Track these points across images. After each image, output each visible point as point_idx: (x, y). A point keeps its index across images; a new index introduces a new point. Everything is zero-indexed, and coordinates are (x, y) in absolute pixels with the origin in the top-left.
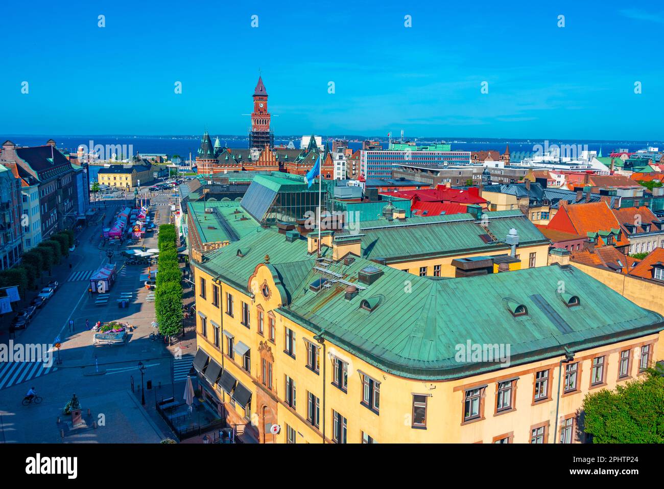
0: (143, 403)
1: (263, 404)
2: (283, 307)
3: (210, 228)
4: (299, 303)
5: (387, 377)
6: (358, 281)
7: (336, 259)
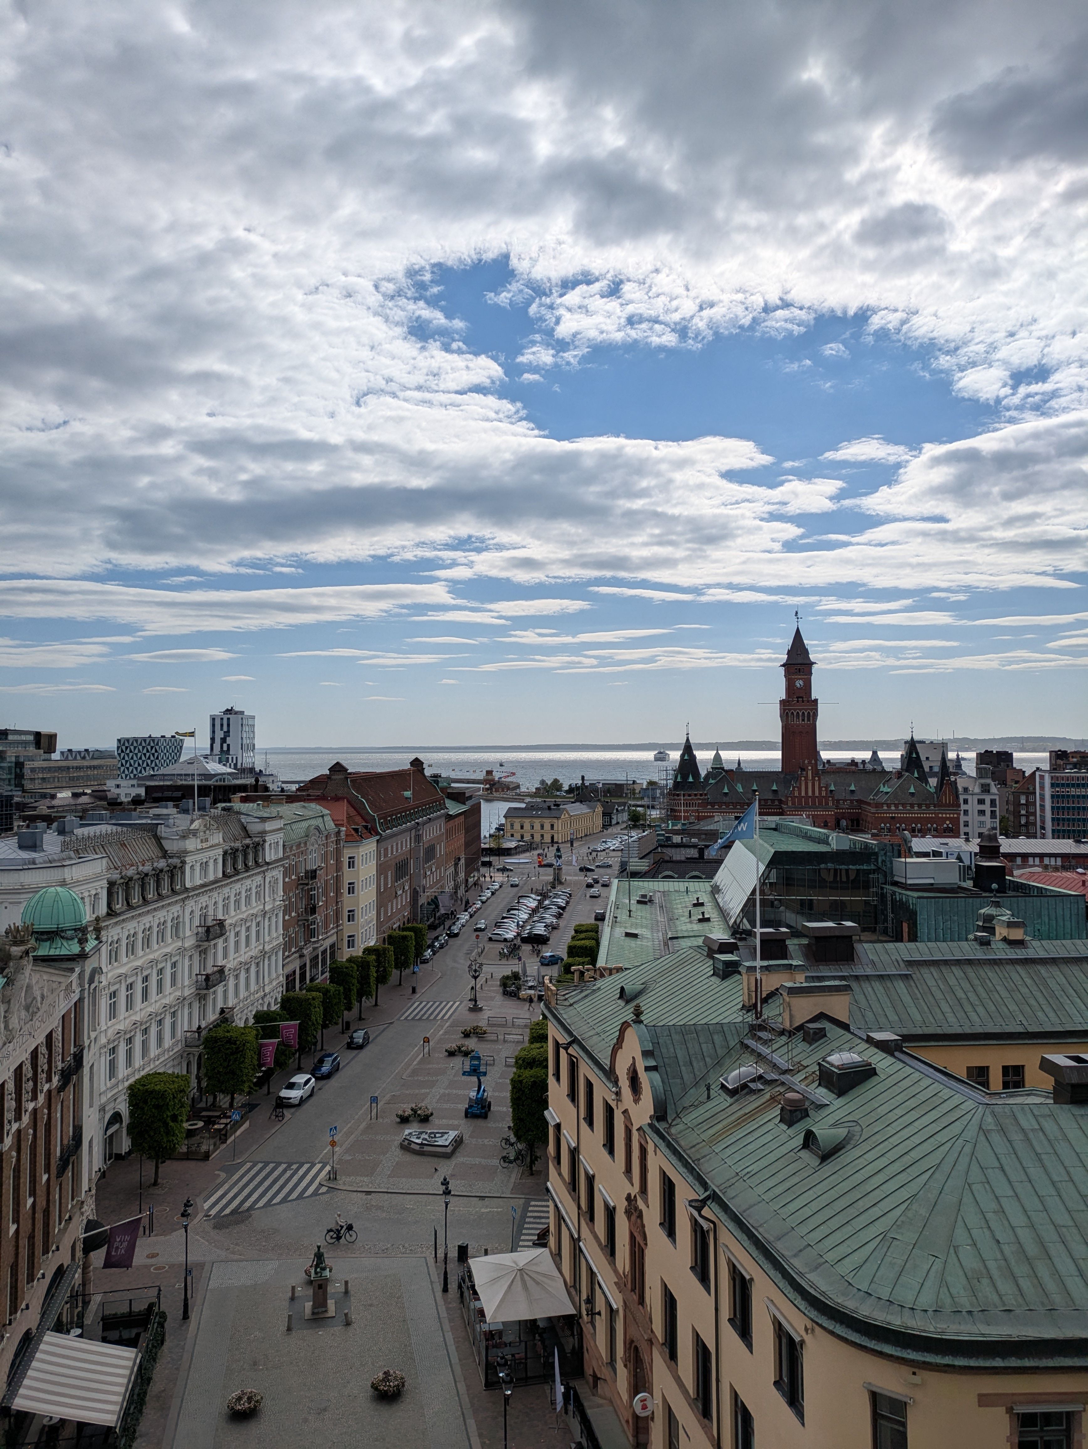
0: (445, 1290)
1: (632, 1341)
2: (657, 1124)
3: (628, 935)
4: (691, 1118)
5: (813, 1330)
6: (820, 1085)
7: (787, 1025)
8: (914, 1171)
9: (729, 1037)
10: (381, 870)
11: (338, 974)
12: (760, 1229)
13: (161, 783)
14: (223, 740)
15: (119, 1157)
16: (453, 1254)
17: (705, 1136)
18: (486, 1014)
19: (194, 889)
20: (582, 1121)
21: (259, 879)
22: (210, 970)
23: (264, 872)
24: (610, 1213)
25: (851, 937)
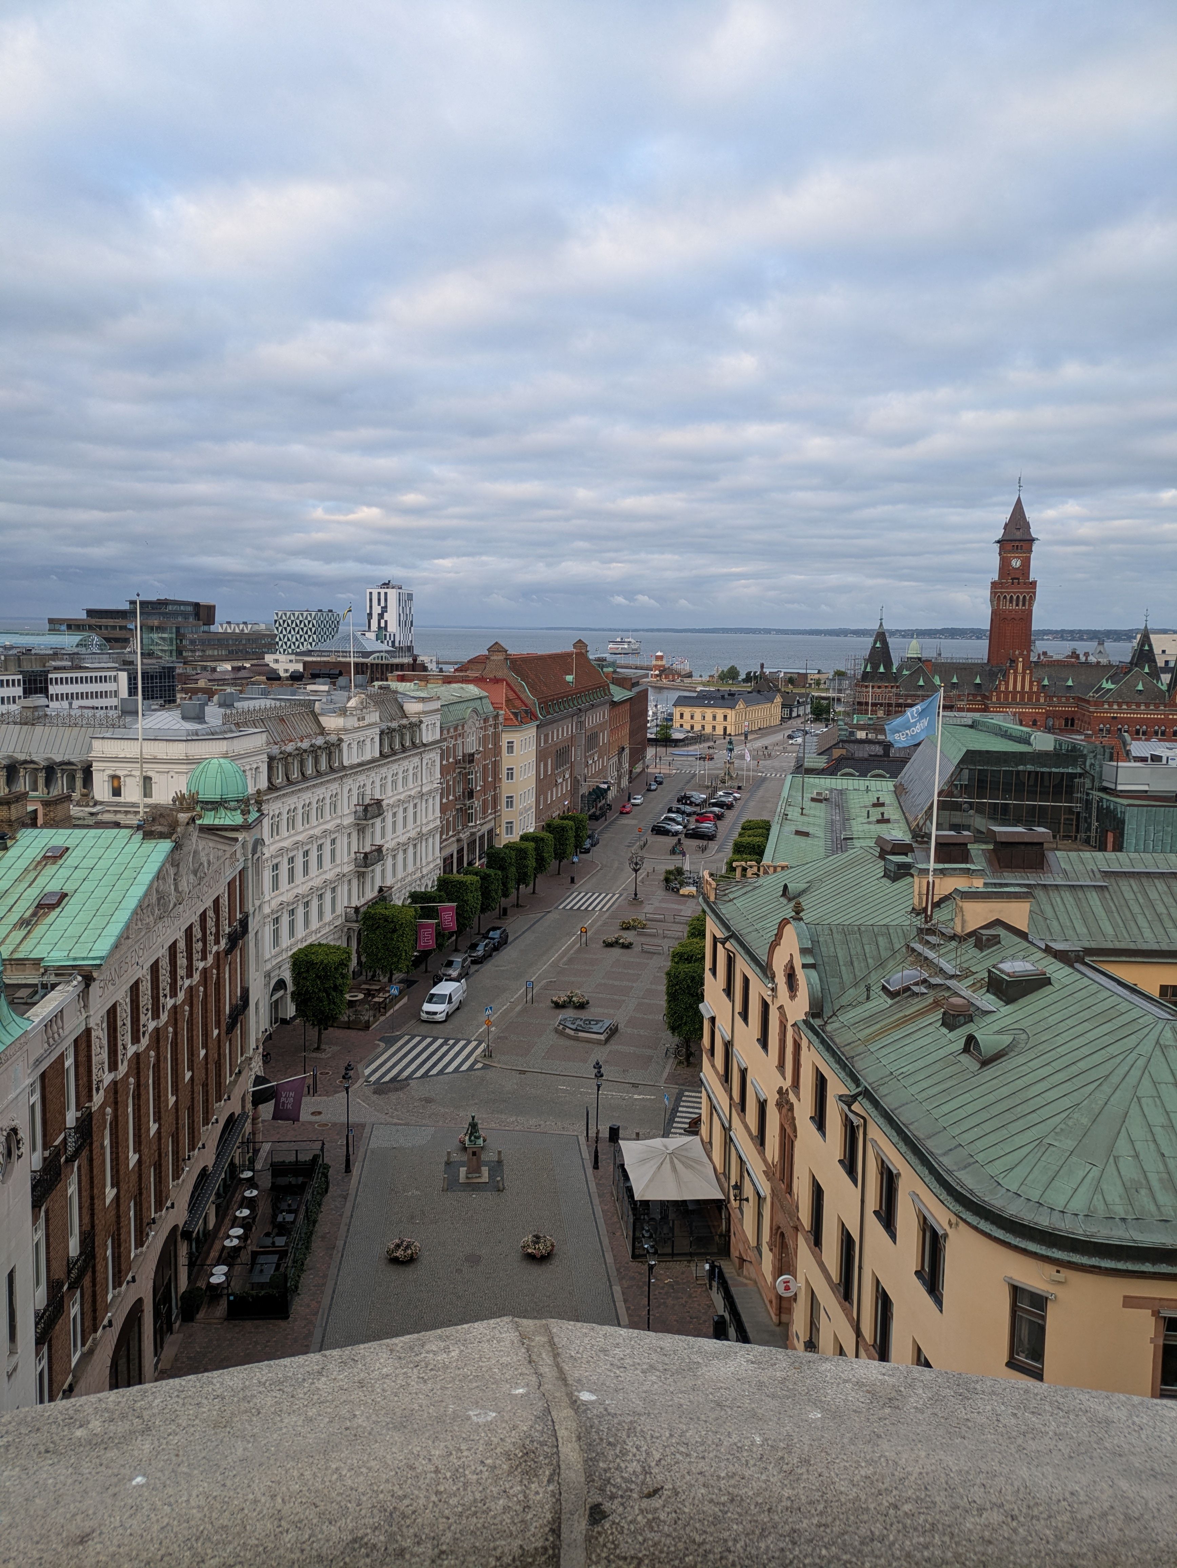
0: (596, 1166)
1: (779, 1228)
2: (811, 1021)
3: (798, 833)
4: (849, 1017)
5: (957, 1224)
6: (988, 991)
7: (958, 930)
8: (1078, 1082)
9: (895, 940)
10: (541, 756)
11: (495, 858)
12: (911, 1127)
13: (319, 659)
14: (381, 616)
15: (284, 1021)
16: (605, 1134)
17: (860, 1035)
18: (648, 908)
19: (352, 767)
20: (737, 1016)
21: (416, 760)
22: (368, 849)
23: (421, 753)
24: (762, 1106)
25: (1042, 844)
